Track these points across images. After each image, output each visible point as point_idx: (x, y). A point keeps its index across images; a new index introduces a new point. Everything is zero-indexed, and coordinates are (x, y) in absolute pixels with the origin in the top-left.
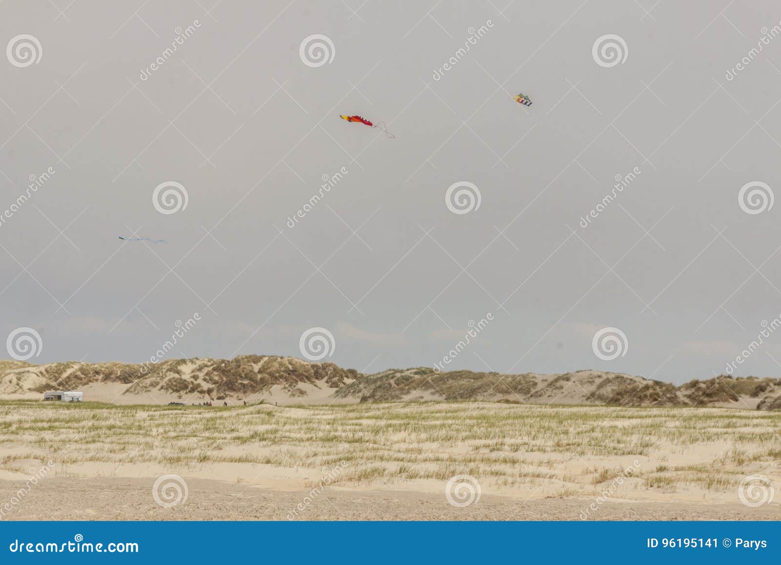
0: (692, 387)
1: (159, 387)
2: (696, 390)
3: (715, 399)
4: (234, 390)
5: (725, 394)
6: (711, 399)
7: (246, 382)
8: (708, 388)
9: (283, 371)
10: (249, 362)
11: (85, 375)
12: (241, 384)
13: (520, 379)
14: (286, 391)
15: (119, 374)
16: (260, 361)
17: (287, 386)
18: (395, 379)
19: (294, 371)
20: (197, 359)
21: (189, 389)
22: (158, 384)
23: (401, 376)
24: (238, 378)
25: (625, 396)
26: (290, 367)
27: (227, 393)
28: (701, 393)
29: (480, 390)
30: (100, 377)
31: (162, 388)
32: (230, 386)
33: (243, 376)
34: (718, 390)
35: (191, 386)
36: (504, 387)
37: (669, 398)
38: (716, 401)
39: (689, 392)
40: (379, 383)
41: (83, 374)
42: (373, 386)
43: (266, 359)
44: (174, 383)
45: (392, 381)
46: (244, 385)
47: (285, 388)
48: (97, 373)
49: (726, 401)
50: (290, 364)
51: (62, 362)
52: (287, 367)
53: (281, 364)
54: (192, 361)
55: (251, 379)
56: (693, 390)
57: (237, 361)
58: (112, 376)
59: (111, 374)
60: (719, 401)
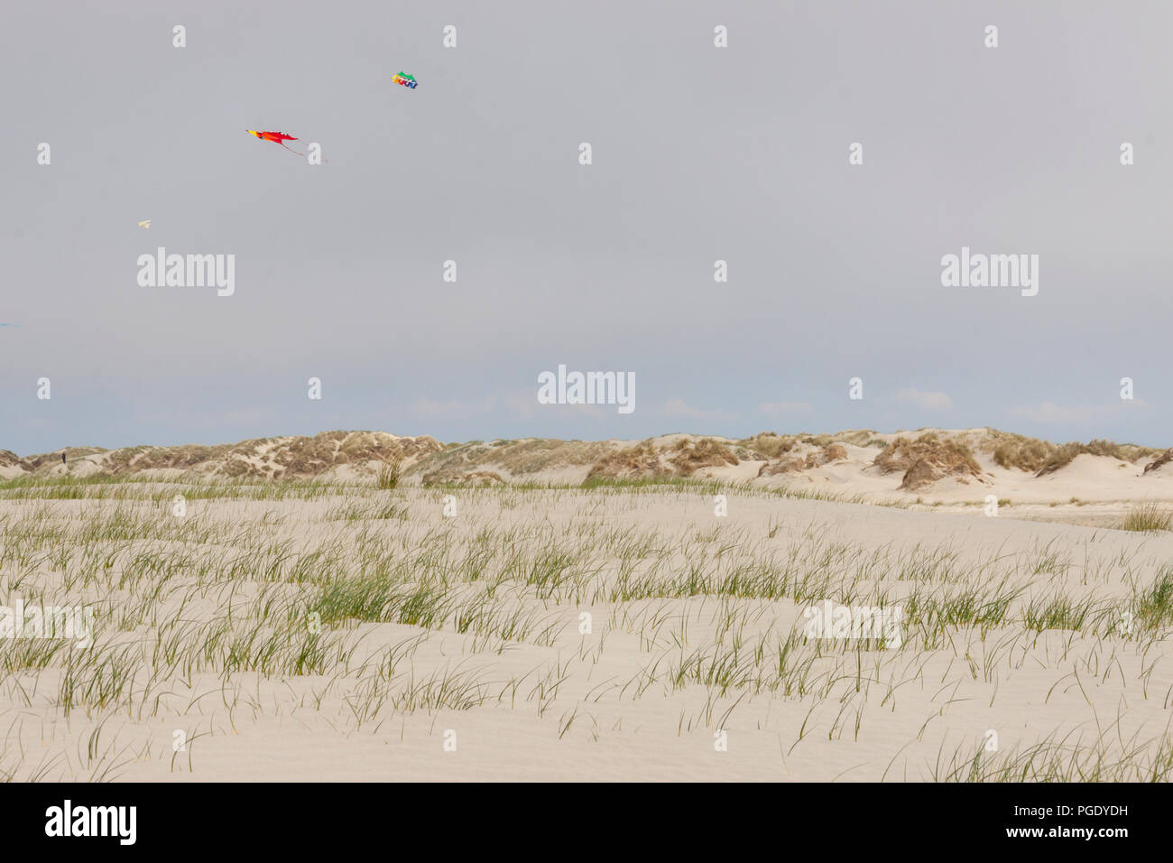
0: (679, 449)
1: (215, 471)
2: (683, 452)
3: (705, 463)
4: (304, 472)
5: (719, 456)
6: (701, 464)
7: (317, 462)
8: (697, 449)
9: (366, 448)
10: (331, 438)
11: (154, 460)
12: (312, 464)
13: (598, 448)
14: (354, 470)
15: (189, 458)
16: (344, 437)
17: (355, 465)
18: (469, 452)
19: (379, 448)
20: (281, 438)
21: (248, 472)
22: (214, 468)
23: (477, 449)
24: (309, 457)
25: (611, 464)
26: (376, 443)
27: (295, 475)
28: (688, 456)
29: (550, 462)
30: (171, 462)
31: (218, 472)
32: (299, 467)
33: (315, 455)
34: (710, 452)
35: (251, 468)
36: (579, 457)
37: (649, 465)
38: (707, 466)
39: (674, 456)
40: (450, 458)
41: (152, 460)
42: (444, 461)
43: (351, 435)
44: (232, 466)
45: (465, 456)
46: (315, 466)
47: (353, 467)
48: (168, 458)
49: (721, 464)
50: (377, 439)
51: (130, 446)
52: (372, 444)
53: (364, 441)
54: (273, 441)
55: (324, 459)
56: (680, 452)
57: (318, 438)
58: (182, 461)
59: (180, 458)
60: (710, 465)
